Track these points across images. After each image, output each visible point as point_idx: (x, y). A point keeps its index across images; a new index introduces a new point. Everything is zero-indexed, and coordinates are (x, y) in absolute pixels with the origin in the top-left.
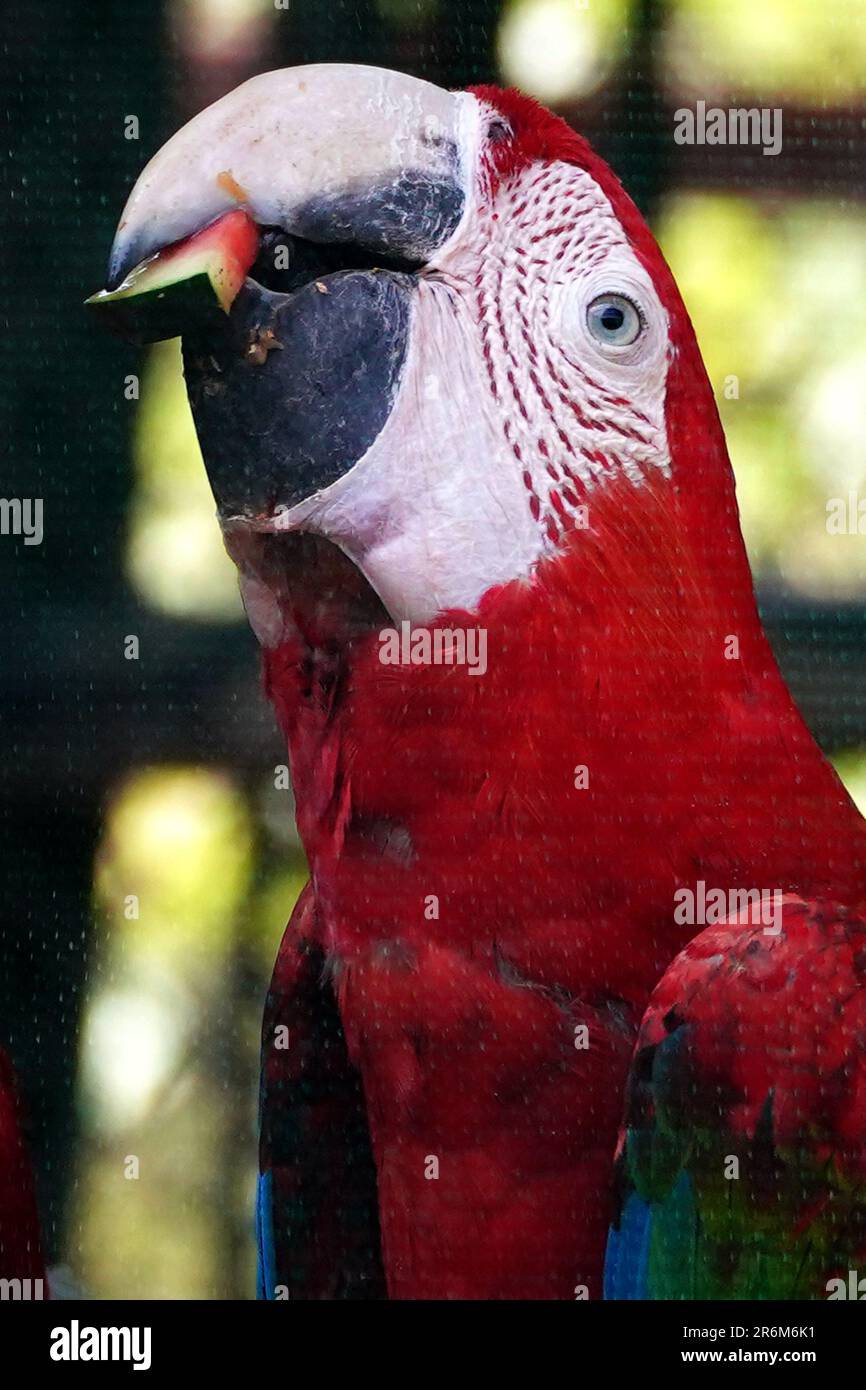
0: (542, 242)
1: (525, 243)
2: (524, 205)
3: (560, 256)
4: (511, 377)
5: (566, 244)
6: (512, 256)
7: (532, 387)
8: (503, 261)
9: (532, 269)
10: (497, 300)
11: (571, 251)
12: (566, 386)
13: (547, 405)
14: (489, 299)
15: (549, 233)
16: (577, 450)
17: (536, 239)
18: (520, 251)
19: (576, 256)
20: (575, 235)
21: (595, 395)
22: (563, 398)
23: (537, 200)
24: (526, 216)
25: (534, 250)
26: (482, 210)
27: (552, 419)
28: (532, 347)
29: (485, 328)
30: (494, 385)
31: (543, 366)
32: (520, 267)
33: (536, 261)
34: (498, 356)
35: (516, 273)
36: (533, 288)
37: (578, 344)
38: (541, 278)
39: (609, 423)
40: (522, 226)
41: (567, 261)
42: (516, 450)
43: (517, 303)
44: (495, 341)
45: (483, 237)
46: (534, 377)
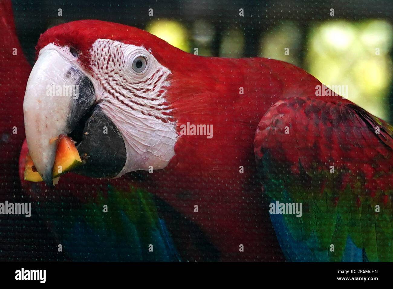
0: (109, 66)
1: (106, 71)
2: (98, 63)
3: (115, 65)
4: (132, 101)
5: (113, 61)
6: (107, 76)
7: (138, 98)
8: (106, 79)
9: (113, 74)
10: (113, 89)
11: (115, 60)
12: (142, 89)
13: (143, 98)
14: (112, 91)
15: (108, 63)
16: (157, 98)
17: (107, 68)
18: (107, 73)
19: (118, 61)
20: (113, 56)
21: (149, 82)
22: (144, 92)
23: (99, 60)
24: (101, 66)
25: (110, 69)
26: (93, 76)
27: (148, 99)
28: (129, 89)
29: (117, 98)
30: (132, 108)
31: (135, 91)
32: (110, 76)
33: (111, 71)
34: (126, 101)
35: (111, 79)
36: (117, 77)
37: (138, 78)
38: (116, 73)
39: (156, 83)
40: (102, 68)
41: (117, 64)
42: (149, 115)
43: (117, 84)
44: (121, 98)
45: (99, 81)
46: (136, 96)
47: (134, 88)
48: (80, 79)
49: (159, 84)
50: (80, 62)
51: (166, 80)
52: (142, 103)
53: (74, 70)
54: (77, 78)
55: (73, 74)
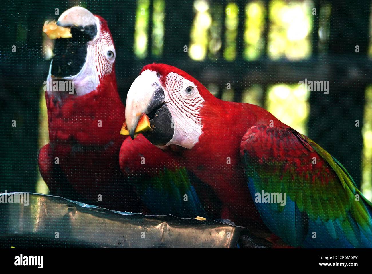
0: (174, 86)
1: (172, 89)
2: (169, 84)
3: (177, 87)
4: (182, 108)
5: (177, 85)
6: (172, 92)
7: (185, 107)
8: (171, 93)
9: (175, 91)
10: (174, 99)
11: (178, 85)
12: (189, 104)
13: (188, 108)
14: (173, 100)
15: (174, 85)
16: (195, 110)
17: (173, 87)
18: (172, 90)
19: (179, 85)
20: (177, 82)
21: (192, 101)
22: (189, 105)
23: (170, 82)
24: (170, 86)
25: (174, 88)
26: (165, 89)
27: (190, 109)
28: (182, 101)
29: (175, 104)
30: (181, 111)
31: (185, 103)
32: (174, 92)
33: (175, 90)
34: (180, 107)
35: (174, 93)
36: (177, 93)
37: (187, 97)
38: (177, 92)
39: (196, 103)
40: (171, 87)
41: (179, 87)
42: (190, 117)
43: (177, 97)
44: (177, 104)
45: (168, 92)
46: (185, 106)
47: (185, 102)
48: (158, 89)
49: (197, 104)
50: (160, 80)
51: (202, 104)
52: (187, 111)
53: (156, 84)
54: (157, 88)
55: (155, 85)
